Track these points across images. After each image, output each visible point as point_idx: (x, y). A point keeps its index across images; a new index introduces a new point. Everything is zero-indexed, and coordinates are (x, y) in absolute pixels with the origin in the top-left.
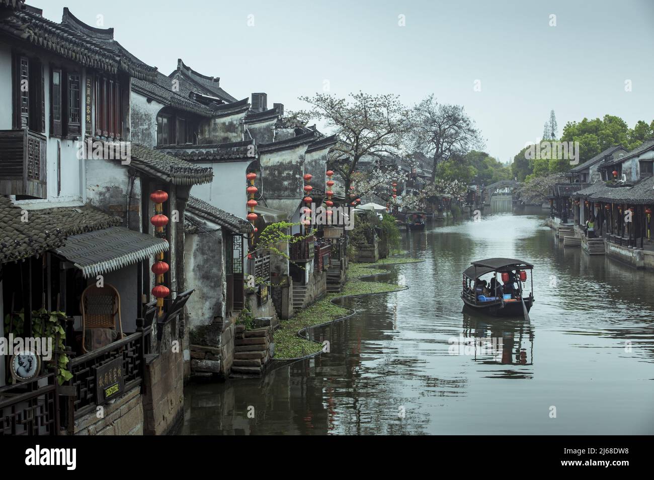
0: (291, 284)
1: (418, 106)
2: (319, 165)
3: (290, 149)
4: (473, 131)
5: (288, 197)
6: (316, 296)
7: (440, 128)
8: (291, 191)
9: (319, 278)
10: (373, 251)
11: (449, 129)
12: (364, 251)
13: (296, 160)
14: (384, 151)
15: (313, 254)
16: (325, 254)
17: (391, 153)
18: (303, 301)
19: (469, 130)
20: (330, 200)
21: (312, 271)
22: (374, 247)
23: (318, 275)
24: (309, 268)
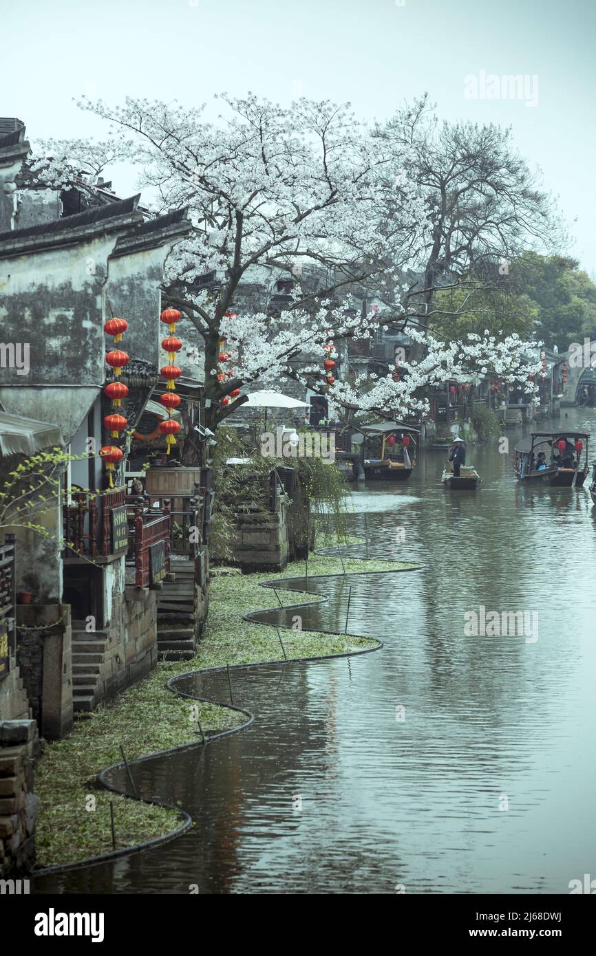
0: (69, 627)
1: (382, 128)
2: (141, 292)
3: (68, 248)
4: (537, 198)
5: (60, 383)
6: (131, 658)
7: (443, 188)
8: (67, 366)
9: (139, 608)
10: (273, 532)
11: (467, 193)
12: (250, 531)
13: (84, 279)
14: (303, 254)
15: (125, 542)
16: (155, 540)
17: (323, 260)
18: (97, 672)
19: (524, 193)
20: (172, 391)
21: (121, 589)
22: (277, 521)
23: (137, 599)
24: (113, 579)
